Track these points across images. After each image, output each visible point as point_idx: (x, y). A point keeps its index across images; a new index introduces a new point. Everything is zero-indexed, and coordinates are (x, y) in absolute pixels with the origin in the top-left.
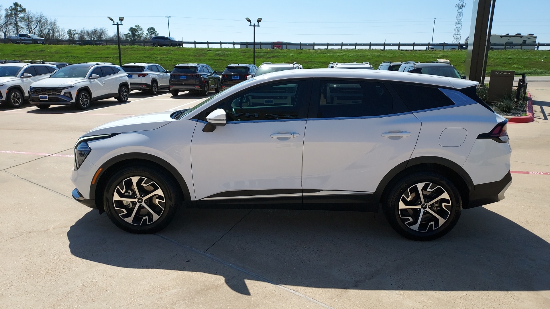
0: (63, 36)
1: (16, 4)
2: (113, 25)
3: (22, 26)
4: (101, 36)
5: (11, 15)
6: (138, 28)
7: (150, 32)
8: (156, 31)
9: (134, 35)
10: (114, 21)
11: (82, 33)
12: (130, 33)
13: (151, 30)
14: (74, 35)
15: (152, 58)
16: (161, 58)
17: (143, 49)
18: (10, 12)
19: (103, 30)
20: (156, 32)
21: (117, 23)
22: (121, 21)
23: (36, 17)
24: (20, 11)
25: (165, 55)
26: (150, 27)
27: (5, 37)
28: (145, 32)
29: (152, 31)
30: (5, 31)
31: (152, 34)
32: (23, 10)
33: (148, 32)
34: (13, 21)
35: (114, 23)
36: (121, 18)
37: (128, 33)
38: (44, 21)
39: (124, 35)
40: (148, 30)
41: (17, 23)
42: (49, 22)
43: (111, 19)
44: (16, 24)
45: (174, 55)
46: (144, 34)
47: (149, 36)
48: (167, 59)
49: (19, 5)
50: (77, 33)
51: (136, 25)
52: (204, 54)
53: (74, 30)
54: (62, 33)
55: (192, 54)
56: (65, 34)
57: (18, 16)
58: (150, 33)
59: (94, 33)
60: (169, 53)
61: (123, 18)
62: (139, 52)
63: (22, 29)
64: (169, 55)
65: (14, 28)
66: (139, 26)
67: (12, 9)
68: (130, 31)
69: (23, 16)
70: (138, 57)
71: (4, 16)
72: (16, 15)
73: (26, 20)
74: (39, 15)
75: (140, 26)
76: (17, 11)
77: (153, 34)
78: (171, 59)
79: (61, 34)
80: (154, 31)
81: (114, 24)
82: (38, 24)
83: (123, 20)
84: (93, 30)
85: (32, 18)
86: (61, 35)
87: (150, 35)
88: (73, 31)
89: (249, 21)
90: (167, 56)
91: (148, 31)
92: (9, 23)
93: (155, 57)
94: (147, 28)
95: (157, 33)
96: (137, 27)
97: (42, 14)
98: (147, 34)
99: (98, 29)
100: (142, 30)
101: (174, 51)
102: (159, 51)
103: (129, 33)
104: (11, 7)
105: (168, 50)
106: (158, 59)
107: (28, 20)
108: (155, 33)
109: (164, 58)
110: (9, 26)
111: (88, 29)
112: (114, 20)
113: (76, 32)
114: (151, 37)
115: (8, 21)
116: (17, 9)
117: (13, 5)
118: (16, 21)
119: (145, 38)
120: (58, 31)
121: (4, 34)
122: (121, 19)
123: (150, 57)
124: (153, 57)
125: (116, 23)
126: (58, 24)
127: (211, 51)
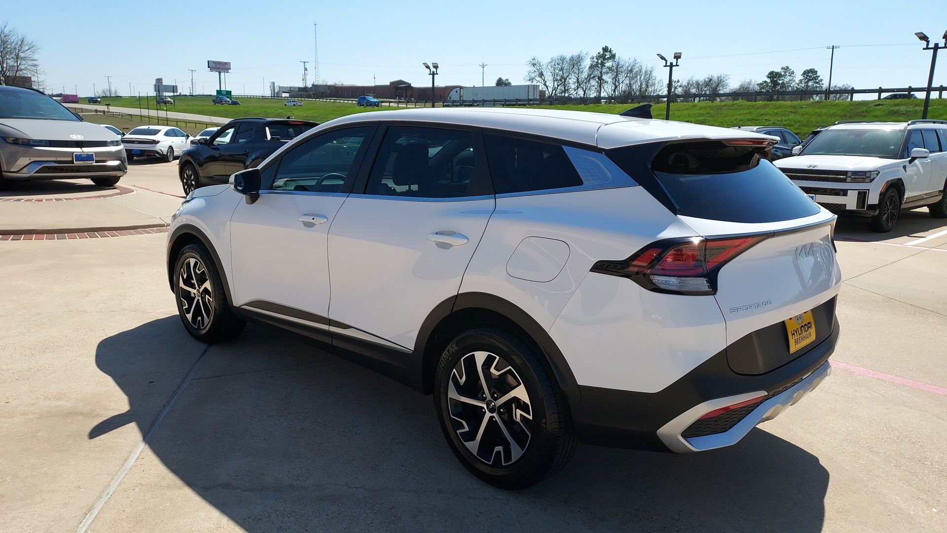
0: (659, 91)
1: (605, 49)
2: (664, 66)
3: (608, 80)
4: (717, 88)
5: (596, 66)
6: (785, 73)
7: (806, 78)
8: (818, 74)
9: (775, 84)
10: (666, 61)
11: (688, 84)
12: (768, 80)
13: (810, 74)
14: (676, 88)
15: (760, 121)
16: (776, 121)
17: (750, 106)
18: (596, 61)
19: (722, 78)
20: (819, 77)
21: (671, 64)
22: (677, 60)
23: (627, 65)
24: (608, 58)
25: (785, 115)
26: (809, 69)
27: (584, 95)
28: (798, 77)
29: (810, 76)
30: (586, 89)
31: (809, 80)
32: (613, 57)
33: (802, 79)
34: (597, 73)
35: (666, 63)
36: (676, 55)
37: (764, 80)
38: (637, 70)
39: (758, 84)
40: (804, 73)
41: (601, 76)
42: (644, 71)
43: (663, 58)
44: (600, 78)
45: (803, 115)
46: (794, 81)
47: (803, 85)
48: (785, 123)
49: (609, 50)
50: (680, 86)
51: (784, 66)
52: (864, 112)
53: (677, 81)
54: (659, 87)
55: (839, 112)
56: (662, 88)
57: (605, 66)
58: (807, 80)
59: (707, 84)
60: (794, 113)
61: (681, 53)
62: (741, 112)
63: (606, 84)
64: (793, 115)
65: (597, 84)
66: (788, 67)
67: (600, 56)
68: (768, 77)
69: (611, 64)
70: (736, 120)
71: (587, 67)
72: (603, 64)
73: (613, 71)
74: (632, 61)
75: (790, 68)
76: (604, 59)
77: (813, 81)
78: (793, 123)
79: (656, 87)
80: (815, 76)
81: (666, 66)
82: (629, 75)
83: (680, 57)
84: (707, 80)
85: (622, 67)
86: (657, 90)
87: (805, 83)
88: (675, 82)
89: (923, 37)
90: (787, 118)
91: (804, 76)
92: (592, 76)
93: (766, 120)
94: (803, 71)
95: (819, 79)
96: (784, 70)
97: (636, 60)
98: (801, 81)
99: (715, 79)
100: (793, 75)
101: (806, 108)
102: (777, 108)
103: (765, 82)
104: (599, 53)
105: (795, 107)
106: (771, 122)
107: (616, 71)
108: (816, 80)
109: (781, 120)
110: (592, 81)
111: (698, 79)
112: (666, 59)
113: (679, 84)
114: (807, 86)
115: (590, 75)
116: (606, 55)
117: (602, 50)
118: (601, 73)
119: (796, 89)
120: (654, 85)
121: (583, 93)
122: (677, 57)
123: (756, 120)
124: (762, 120)
125: (668, 64)
126: (654, 74)
127: (880, 107)
